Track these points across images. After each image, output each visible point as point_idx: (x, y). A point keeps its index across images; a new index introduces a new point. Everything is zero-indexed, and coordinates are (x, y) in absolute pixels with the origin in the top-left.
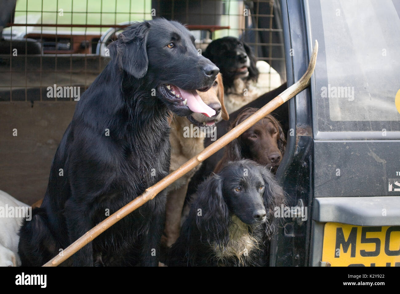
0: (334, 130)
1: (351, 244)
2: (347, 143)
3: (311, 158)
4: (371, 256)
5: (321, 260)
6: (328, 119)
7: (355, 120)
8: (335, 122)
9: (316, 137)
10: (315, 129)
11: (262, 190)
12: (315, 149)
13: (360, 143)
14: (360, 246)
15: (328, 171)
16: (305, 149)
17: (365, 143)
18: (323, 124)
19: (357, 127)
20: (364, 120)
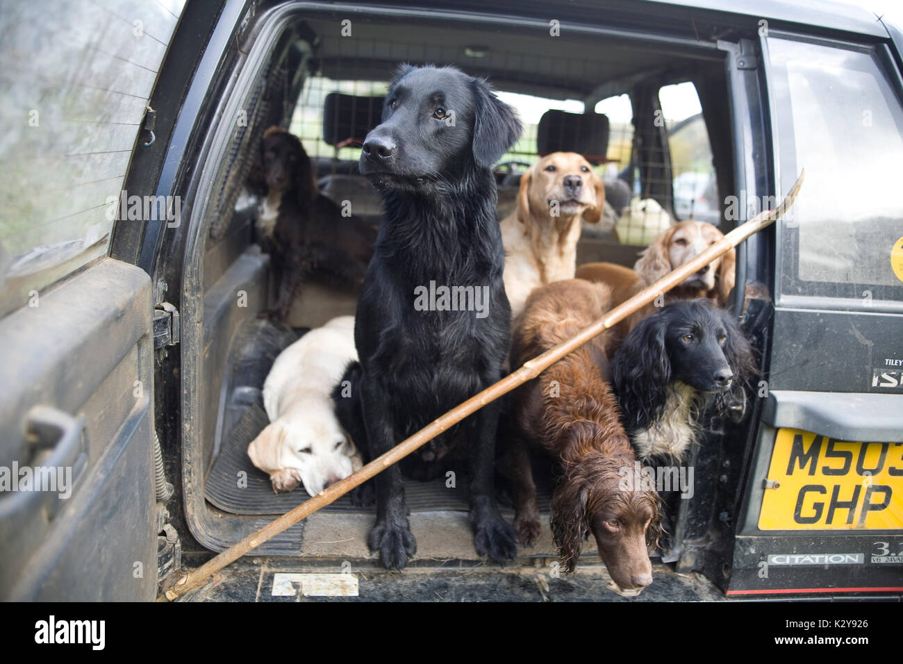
0: (804, 294)
1: (811, 458)
2: (821, 314)
3: (767, 333)
4: (837, 475)
5: (767, 477)
6: (797, 279)
7: (833, 281)
8: (806, 282)
9: (777, 302)
10: (776, 291)
11: (723, 341)
12: (776, 321)
13: (839, 315)
14: (823, 461)
15: (792, 353)
16: (755, 318)
17: (846, 315)
18: (789, 284)
19: (836, 291)
20: (847, 282)
